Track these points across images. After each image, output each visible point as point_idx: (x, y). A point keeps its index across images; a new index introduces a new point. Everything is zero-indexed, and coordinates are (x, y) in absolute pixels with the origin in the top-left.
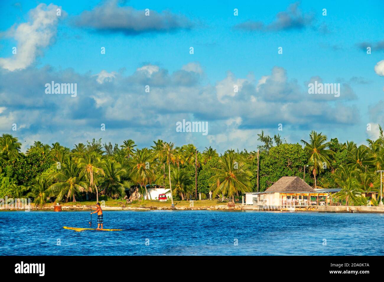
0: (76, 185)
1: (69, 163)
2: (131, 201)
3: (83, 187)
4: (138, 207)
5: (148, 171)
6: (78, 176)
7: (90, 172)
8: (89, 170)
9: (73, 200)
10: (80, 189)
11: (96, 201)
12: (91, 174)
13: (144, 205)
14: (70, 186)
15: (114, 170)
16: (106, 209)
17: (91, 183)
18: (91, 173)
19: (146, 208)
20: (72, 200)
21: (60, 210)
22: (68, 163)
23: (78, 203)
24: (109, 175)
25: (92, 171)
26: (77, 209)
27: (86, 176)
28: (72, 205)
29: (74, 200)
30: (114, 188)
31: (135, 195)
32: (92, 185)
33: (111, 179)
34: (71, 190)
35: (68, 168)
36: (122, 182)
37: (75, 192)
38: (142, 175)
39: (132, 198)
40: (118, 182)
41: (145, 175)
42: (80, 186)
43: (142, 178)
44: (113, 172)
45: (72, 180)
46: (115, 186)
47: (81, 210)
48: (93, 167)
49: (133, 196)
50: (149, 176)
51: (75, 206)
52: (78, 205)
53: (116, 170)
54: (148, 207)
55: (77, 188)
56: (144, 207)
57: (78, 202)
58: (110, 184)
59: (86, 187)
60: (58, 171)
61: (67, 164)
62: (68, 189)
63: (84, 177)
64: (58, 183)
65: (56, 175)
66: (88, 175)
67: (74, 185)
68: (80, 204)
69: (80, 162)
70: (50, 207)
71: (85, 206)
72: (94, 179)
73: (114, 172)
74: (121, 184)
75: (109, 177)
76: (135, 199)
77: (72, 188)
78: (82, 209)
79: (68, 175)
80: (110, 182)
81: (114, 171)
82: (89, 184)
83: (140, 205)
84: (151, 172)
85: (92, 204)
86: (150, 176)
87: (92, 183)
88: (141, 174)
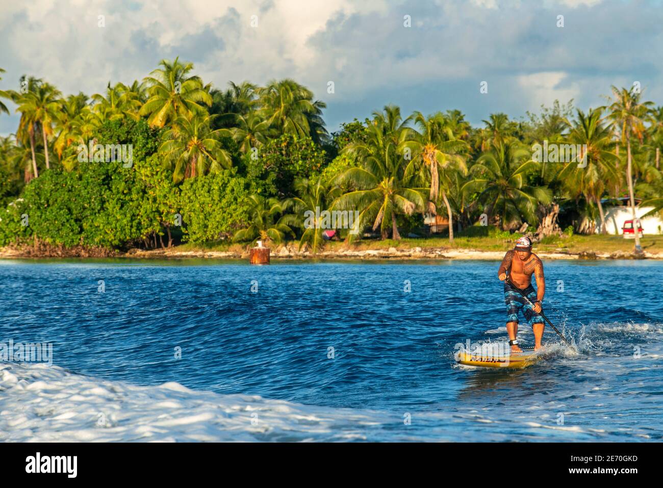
0: (398, 197)
1: (381, 142)
2: (541, 236)
3: (414, 201)
4: (551, 253)
5: (605, 165)
6: (400, 175)
7: (430, 165)
8: (428, 160)
9: (394, 236)
10: (405, 209)
11: (448, 237)
12: (434, 170)
13: (569, 247)
14: (382, 200)
15: (512, 161)
16: (468, 258)
17: (432, 192)
18: (432, 166)
19: (570, 254)
20: (390, 236)
21: (266, 259)
22: (378, 142)
23: (404, 242)
24: (499, 173)
25: (434, 163)
26: (396, 257)
27: (421, 174)
28: (387, 246)
29: (396, 234)
30: (509, 206)
31: (550, 223)
32: (435, 197)
33: (503, 182)
34: (383, 209)
35: (378, 155)
36: (529, 191)
37: (397, 214)
38: (589, 173)
39: (544, 231)
40: (518, 189)
41: (596, 174)
42: (406, 200)
43: (589, 179)
44: (508, 165)
45: (386, 184)
46: (512, 201)
47: (406, 258)
48: (436, 151)
49: (546, 225)
50: (606, 177)
51: (392, 250)
52: (402, 246)
53: (516, 161)
54: (576, 252)
55: (400, 204)
56: (566, 253)
57: (404, 239)
58: (501, 196)
59: (421, 202)
60: (358, 163)
61: (375, 145)
62: (377, 207)
63: (416, 179)
64: (357, 191)
65: (346, 173)
66: (427, 171)
67: (392, 198)
68: (407, 245)
69: (405, 141)
70: (336, 251)
71: (418, 249)
72: (440, 183)
73: (512, 166)
74: (527, 195)
75: (497, 177)
76: (551, 233)
77: (387, 206)
78: (410, 256)
79: (378, 172)
80: (501, 191)
81: (510, 164)
82: (427, 194)
83: (558, 247)
84: (611, 166)
85: (438, 246)
86: (609, 177)
87: (437, 191)
88: (586, 172)
